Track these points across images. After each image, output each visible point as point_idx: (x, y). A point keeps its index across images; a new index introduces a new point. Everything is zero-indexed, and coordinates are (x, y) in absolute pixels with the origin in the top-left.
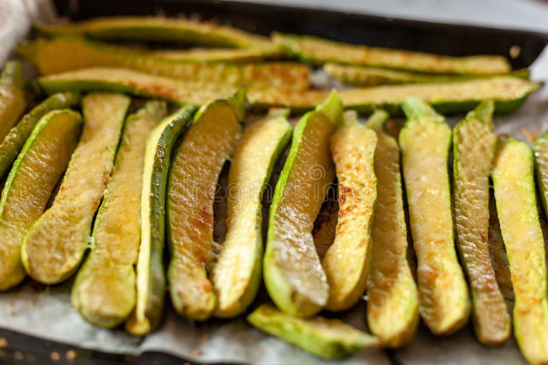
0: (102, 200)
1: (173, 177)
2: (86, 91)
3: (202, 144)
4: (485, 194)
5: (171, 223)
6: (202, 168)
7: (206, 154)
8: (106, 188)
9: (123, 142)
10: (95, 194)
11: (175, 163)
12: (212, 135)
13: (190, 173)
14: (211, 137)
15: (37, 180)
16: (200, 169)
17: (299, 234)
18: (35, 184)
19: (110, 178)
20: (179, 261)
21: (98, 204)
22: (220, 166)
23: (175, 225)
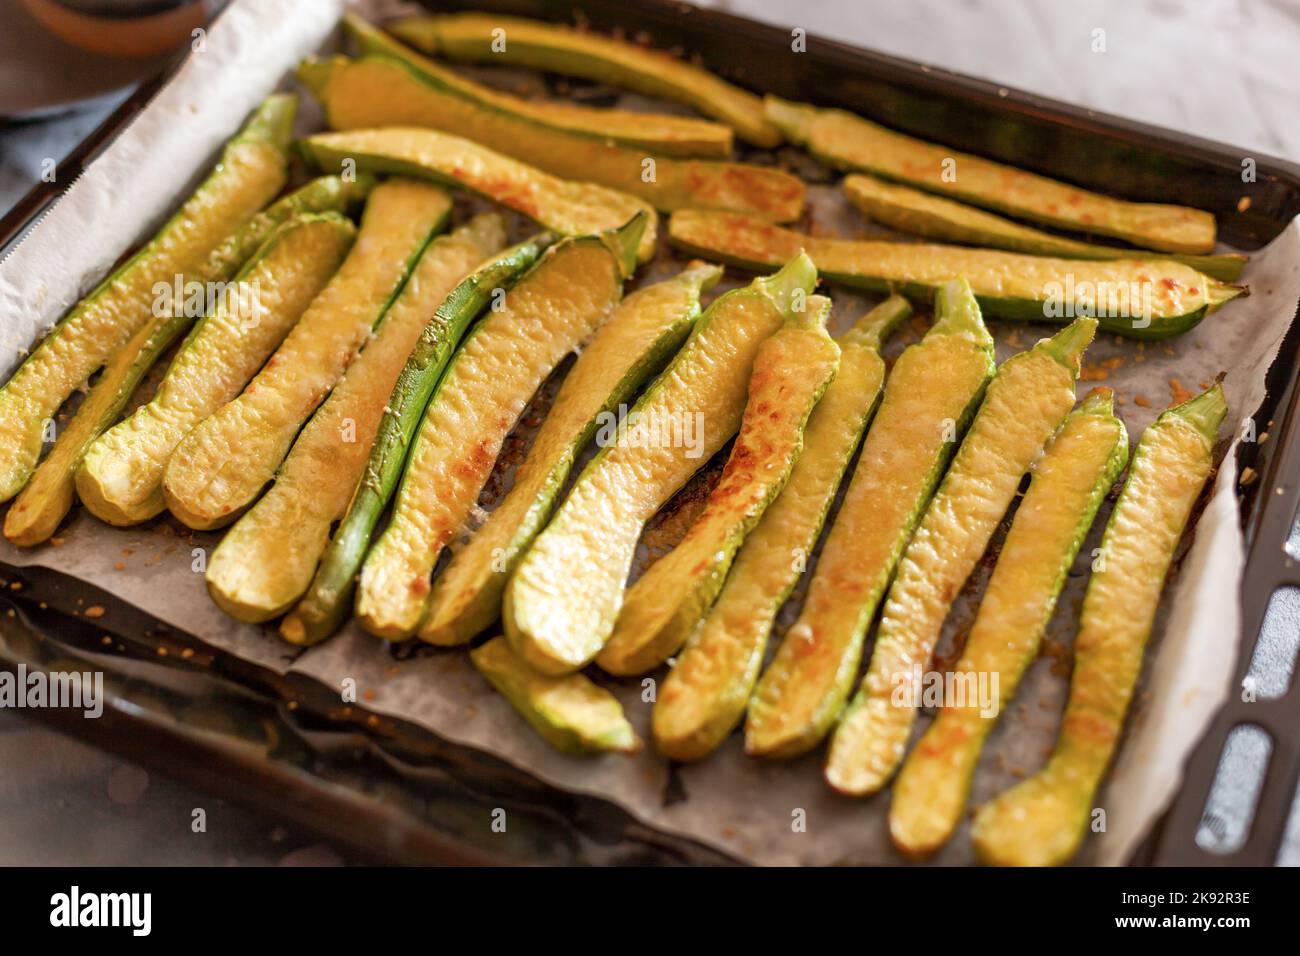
0: (328, 394)
1: (452, 375)
2: (385, 172)
3: (532, 317)
4: (999, 509)
5: (413, 463)
6: (515, 363)
7: (534, 336)
8: (344, 374)
9: (407, 289)
10: (322, 383)
11: (464, 350)
12: (557, 301)
13: (486, 372)
14: (553, 304)
15: (242, 338)
16: (510, 364)
17: (613, 524)
18: (237, 346)
19: (358, 356)
20: (399, 533)
21: (319, 402)
22: (551, 363)
23: (418, 466)
